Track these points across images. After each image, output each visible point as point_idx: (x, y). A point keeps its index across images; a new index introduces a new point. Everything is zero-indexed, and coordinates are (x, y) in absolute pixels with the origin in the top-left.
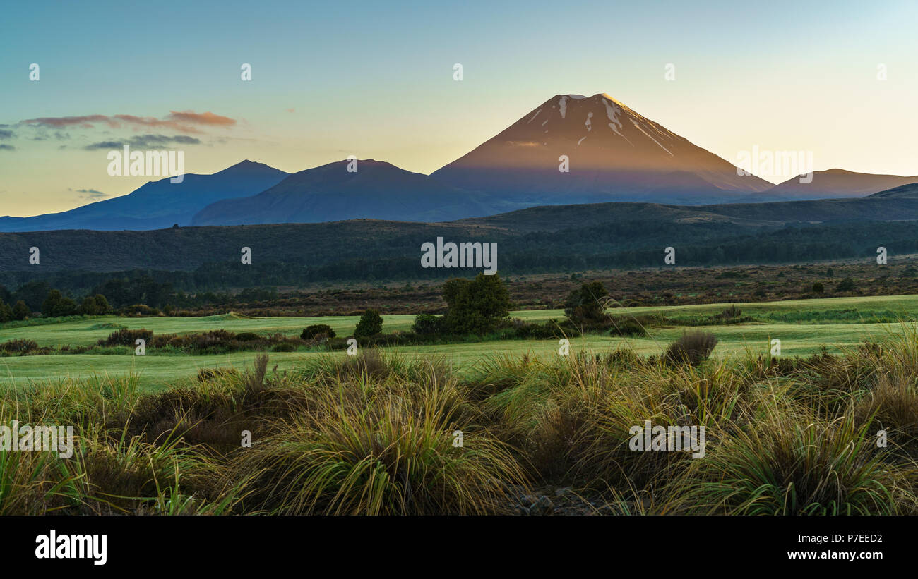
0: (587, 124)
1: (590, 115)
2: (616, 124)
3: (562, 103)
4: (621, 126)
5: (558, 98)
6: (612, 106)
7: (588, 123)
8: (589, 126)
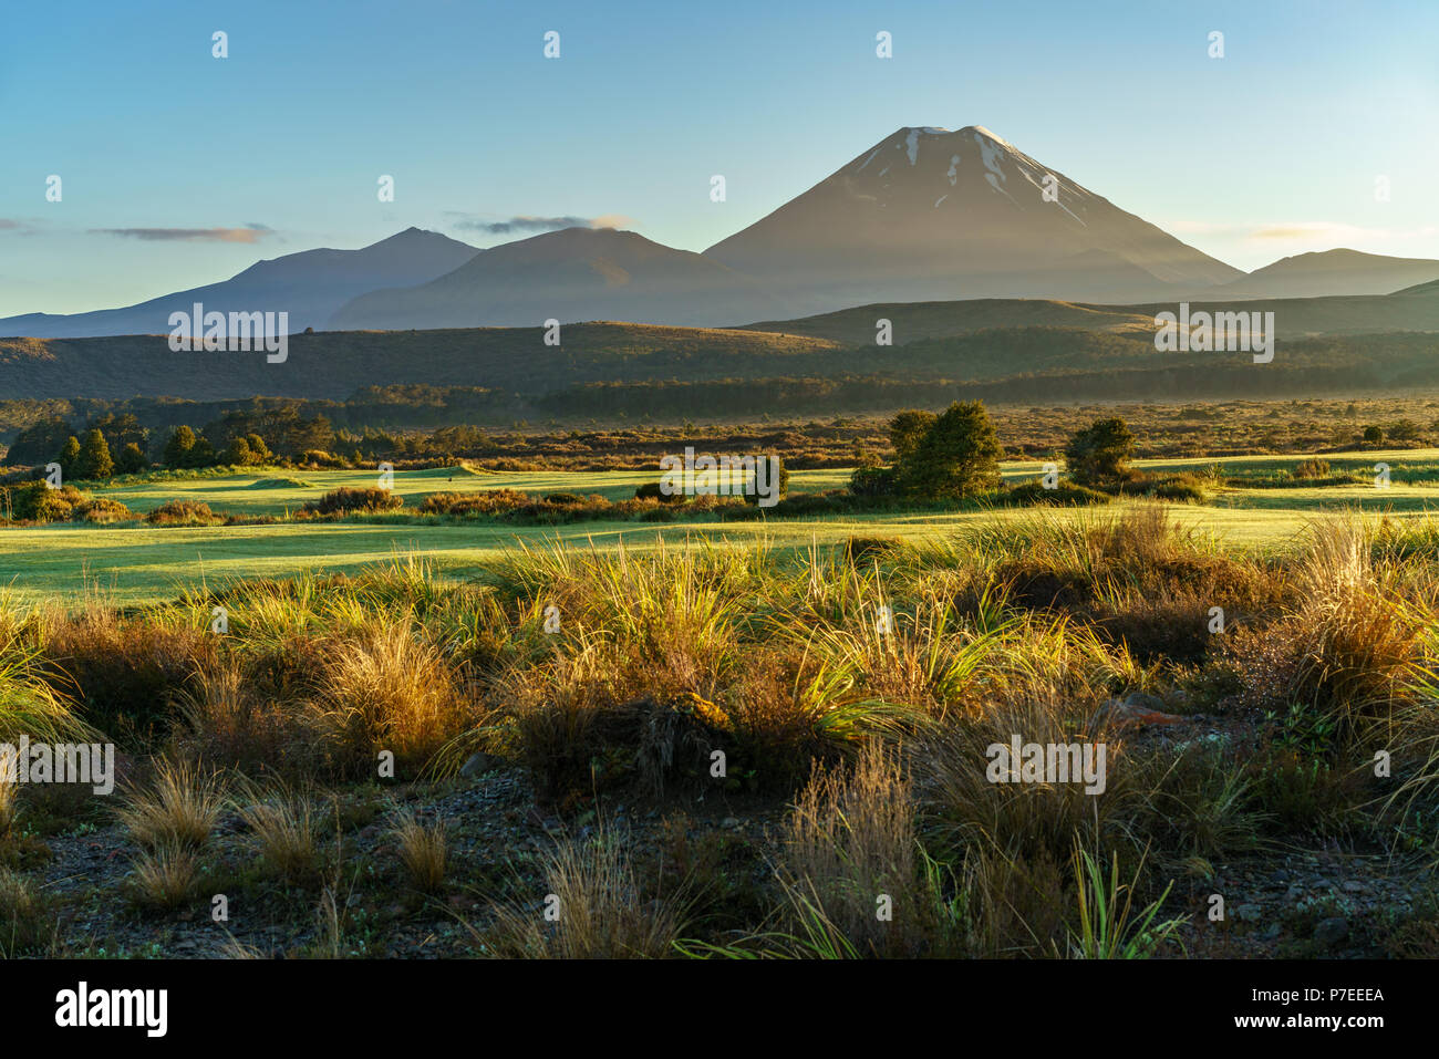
0: (949, 174)
1: (956, 160)
2: (996, 175)
3: (912, 141)
4: (1004, 178)
5: (905, 132)
6: (990, 146)
7: (952, 172)
8: (953, 177)
